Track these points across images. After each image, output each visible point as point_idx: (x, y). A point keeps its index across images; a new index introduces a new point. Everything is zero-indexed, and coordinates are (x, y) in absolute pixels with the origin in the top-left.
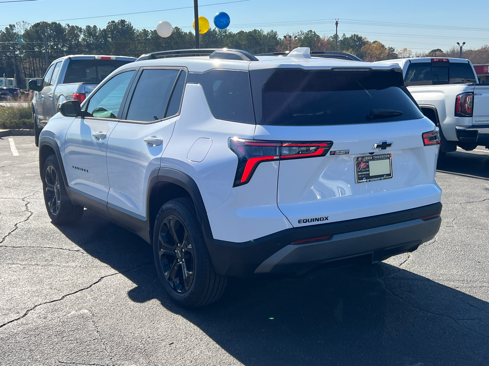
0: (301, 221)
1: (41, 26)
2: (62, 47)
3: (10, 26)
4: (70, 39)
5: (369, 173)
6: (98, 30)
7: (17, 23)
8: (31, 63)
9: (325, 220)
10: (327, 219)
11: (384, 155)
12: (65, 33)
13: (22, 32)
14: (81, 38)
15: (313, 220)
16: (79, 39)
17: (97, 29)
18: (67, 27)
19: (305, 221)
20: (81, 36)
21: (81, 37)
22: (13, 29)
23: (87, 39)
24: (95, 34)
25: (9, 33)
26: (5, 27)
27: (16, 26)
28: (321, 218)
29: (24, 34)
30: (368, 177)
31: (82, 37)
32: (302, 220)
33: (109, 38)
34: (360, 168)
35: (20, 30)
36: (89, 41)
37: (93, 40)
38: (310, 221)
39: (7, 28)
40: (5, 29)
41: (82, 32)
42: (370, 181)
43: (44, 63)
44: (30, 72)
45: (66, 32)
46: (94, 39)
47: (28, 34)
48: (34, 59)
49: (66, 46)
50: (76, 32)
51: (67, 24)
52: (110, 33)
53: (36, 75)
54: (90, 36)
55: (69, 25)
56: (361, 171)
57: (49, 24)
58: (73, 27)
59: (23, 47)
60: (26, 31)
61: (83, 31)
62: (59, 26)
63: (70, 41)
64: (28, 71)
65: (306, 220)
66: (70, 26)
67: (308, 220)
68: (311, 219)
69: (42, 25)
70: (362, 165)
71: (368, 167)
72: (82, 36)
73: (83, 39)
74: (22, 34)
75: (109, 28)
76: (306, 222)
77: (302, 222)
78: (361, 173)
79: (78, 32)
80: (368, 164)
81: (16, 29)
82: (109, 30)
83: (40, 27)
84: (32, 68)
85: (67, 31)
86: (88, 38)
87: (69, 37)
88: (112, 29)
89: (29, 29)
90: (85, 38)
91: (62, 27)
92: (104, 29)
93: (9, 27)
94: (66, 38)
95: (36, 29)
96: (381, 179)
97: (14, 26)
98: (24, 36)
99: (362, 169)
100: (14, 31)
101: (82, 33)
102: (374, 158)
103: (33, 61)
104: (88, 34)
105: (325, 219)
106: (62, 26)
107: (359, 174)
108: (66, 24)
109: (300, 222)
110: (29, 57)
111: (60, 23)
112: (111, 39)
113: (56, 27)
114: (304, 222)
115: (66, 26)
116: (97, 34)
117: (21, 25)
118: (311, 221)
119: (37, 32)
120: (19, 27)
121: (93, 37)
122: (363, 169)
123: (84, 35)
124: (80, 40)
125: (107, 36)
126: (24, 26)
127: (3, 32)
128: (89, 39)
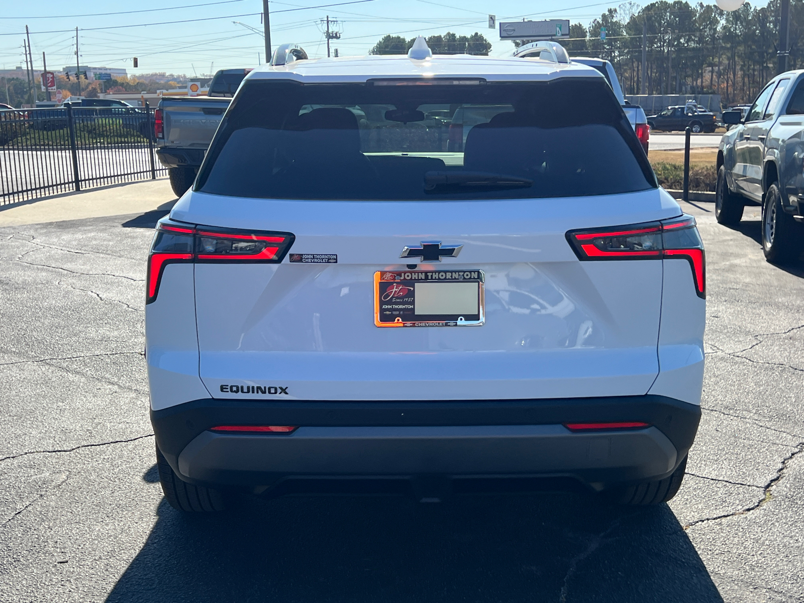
0: (227, 389)
1: (657, 9)
2: (687, 42)
3: (610, 11)
4: (701, 28)
5: (414, 309)
6: (752, 10)
7: (620, 6)
8: (634, 70)
9: (280, 393)
10: (284, 391)
11: (461, 274)
12: (694, 18)
13: (626, 20)
14: (721, 26)
15: (250, 390)
16: (716, 28)
17: (751, 8)
18: (699, 8)
19: (234, 389)
20: (721, 22)
21: (721, 24)
22: (613, 16)
23: (731, 27)
24: (746, 18)
25: (607, 22)
26: (602, 14)
27: (618, 11)
28: (269, 388)
29: (628, 23)
30: (410, 317)
31: (723, 24)
32: (228, 386)
33: (770, 22)
34: (388, 296)
35: (622, 18)
36: (734, 30)
37: (741, 28)
38: (245, 390)
39: (604, 16)
40: (601, 17)
41: (724, 15)
42: (414, 326)
43: (654, 69)
44: (631, 85)
45: (696, 15)
46: (743, 26)
47: (634, 24)
48: (640, 63)
49: (693, 40)
50: (713, 15)
51: (700, 2)
52: (773, 14)
53: (640, 89)
54: (737, 21)
55: (703, 4)
56: (390, 302)
57: (669, 4)
58: (708, 6)
59: (625, 44)
60: (633, 19)
61: (725, 12)
62: (686, 7)
63: (701, 30)
64: (629, 83)
65: (237, 387)
66: (705, 6)
67: (242, 387)
68: (248, 388)
69: (658, 7)
70: (394, 290)
71: (412, 294)
72: (723, 22)
73: (724, 28)
74: (626, 24)
75: (773, 5)
76: (237, 392)
77: (229, 390)
78: (390, 307)
79: (717, 16)
80: (412, 289)
81: (618, 16)
82: (772, 9)
83: (654, 11)
84: (636, 79)
85: (698, 15)
86: (733, 24)
87: (700, 25)
88: (777, 6)
89: (636, 15)
90: (727, 24)
91: (690, 9)
92: (763, 9)
93: (607, 13)
94: (696, 26)
95: (647, 13)
96: (446, 325)
97: (615, 10)
98: (629, 27)
99: (392, 297)
100: (614, 20)
101: (724, 17)
102: (430, 278)
103: (638, 67)
104: (733, 18)
105: (279, 391)
106: (691, 7)
107: (384, 307)
108: (698, 3)
109: (224, 390)
110: (633, 61)
111: (688, 2)
112: (773, 25)
113: (680, 9)
114: (232, 391)
115: (697, 6)
116: (750, 18)
117: (626, 9)
118: (248, 392)
119: (649, 18)
120: (622, 11)
121: (741, 23)
122: (397, 298)
123: (727, 20)
124: (718, 30)
125: (767, 19)
126: (631, 10)
127: (598, 21)
128: (734, 26)
